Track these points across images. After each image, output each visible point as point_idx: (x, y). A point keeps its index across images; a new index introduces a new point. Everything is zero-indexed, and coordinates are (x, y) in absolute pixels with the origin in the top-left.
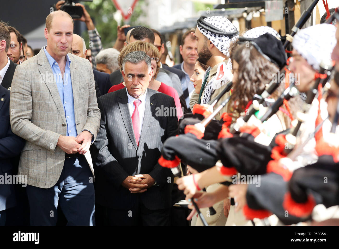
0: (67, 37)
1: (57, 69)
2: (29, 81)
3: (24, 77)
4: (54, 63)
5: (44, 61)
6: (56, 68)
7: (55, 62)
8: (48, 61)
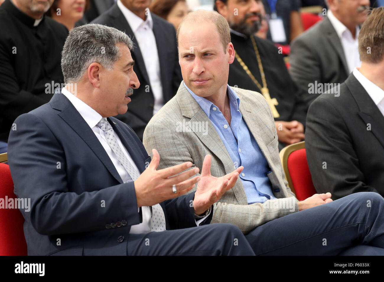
0: (204, 61)
1: (219, 118)
2: (184, 146)
3: (172, 141)
4: (211, 109)
5: (193, 110)
6: (216, 115)
7: (212, 107)
8: (200, 107)
